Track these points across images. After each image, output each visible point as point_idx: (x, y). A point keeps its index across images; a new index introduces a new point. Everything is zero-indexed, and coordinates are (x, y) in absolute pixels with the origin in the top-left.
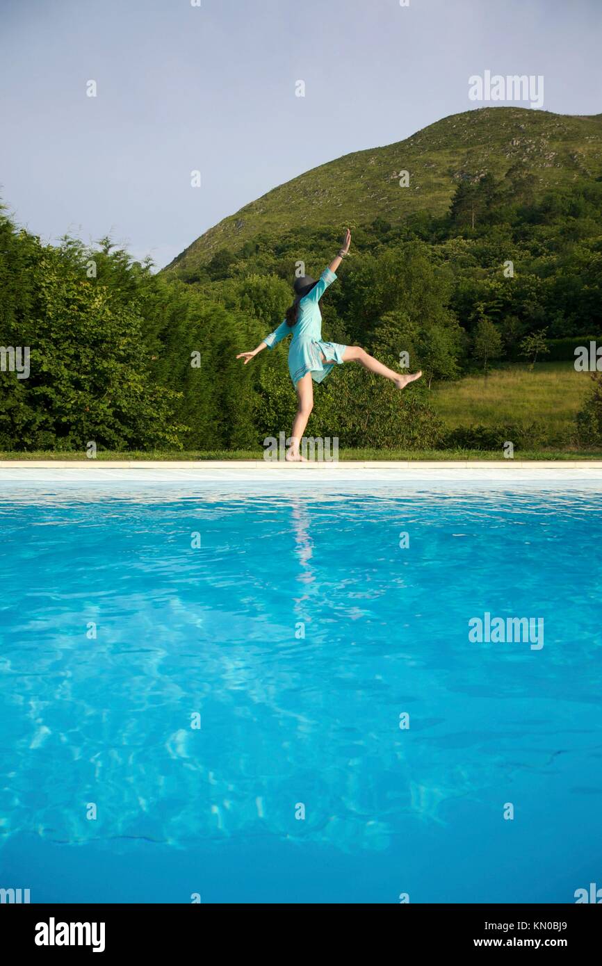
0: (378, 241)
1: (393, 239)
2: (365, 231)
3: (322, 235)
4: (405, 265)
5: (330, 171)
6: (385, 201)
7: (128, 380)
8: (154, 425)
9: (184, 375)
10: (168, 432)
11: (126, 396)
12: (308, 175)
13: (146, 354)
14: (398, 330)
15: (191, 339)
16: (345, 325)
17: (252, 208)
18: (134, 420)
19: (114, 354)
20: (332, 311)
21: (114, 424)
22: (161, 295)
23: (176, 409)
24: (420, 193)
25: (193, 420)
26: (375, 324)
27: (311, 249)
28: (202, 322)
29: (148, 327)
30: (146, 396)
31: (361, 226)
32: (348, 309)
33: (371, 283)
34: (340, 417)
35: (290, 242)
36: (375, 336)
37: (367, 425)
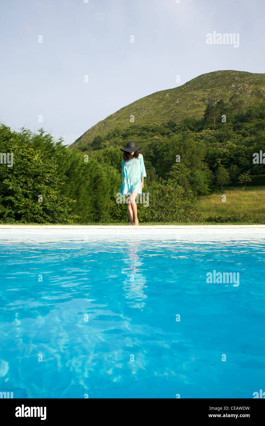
0: (171, 131)
1: (177, 130)
2: (164, 127)
3: (144, 129)
4: (183, 141)
5: (148, 100)
6: (173, 113)
7: (50, 194)
8: (62, 215)
9: (77, 192)
10: (69, 218)
11: (49, 201)
12: (138, 102)
13: (59, 182)
14: (180, 172)
15: (80, 175)
16: (155, 170)
17: (112, 117)
18: (53, 212)
19: (44, 181)
20: (149, 164)
21: (43, 214)
22: (67, 154)
23: (73, 208)
24: (189, 109)
25: (81, 213)
26: (170, 169)
27: (139, 135)
28: (86, 167)
29: (61, 169)
30: (59, 202)
31: (163, 124)
32: (157, 163)
33: (168, 150)
34: (152, 212)
35: (129, 132)
36: (170, 175)
37: (165, 216)
